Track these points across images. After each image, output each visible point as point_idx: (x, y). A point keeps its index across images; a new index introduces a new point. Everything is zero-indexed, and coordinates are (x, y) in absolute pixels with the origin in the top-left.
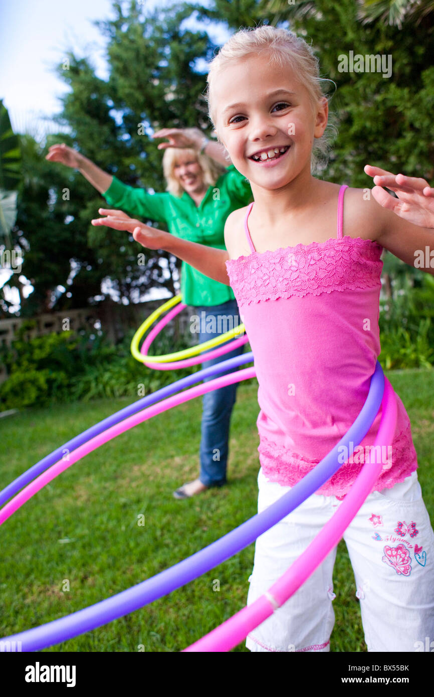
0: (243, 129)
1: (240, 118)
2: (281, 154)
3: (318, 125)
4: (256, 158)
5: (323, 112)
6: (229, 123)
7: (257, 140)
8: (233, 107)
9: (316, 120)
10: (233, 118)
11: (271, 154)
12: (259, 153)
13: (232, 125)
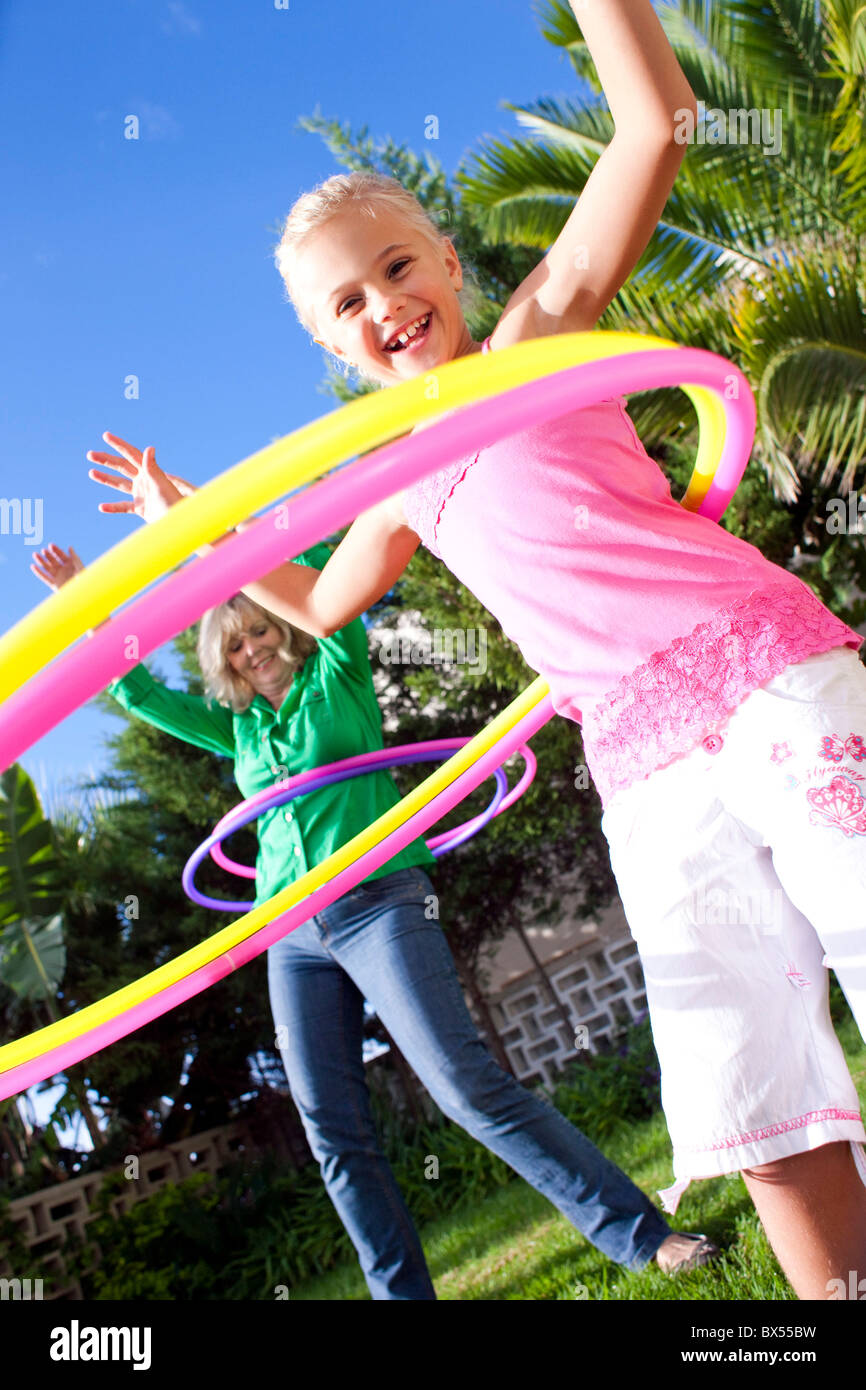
0: (361, 313)
1: (352, 301)
2: (426, 326)
3: (451, 275)
4: (393, 345)
5: (450, 257)
6: (339, 314)
7: (386, 319)
8: (337, 291)
9: (448, 270)
10: (343, 307)
11: (412, 331)
12: (394, 337)
13: (344, 316)
